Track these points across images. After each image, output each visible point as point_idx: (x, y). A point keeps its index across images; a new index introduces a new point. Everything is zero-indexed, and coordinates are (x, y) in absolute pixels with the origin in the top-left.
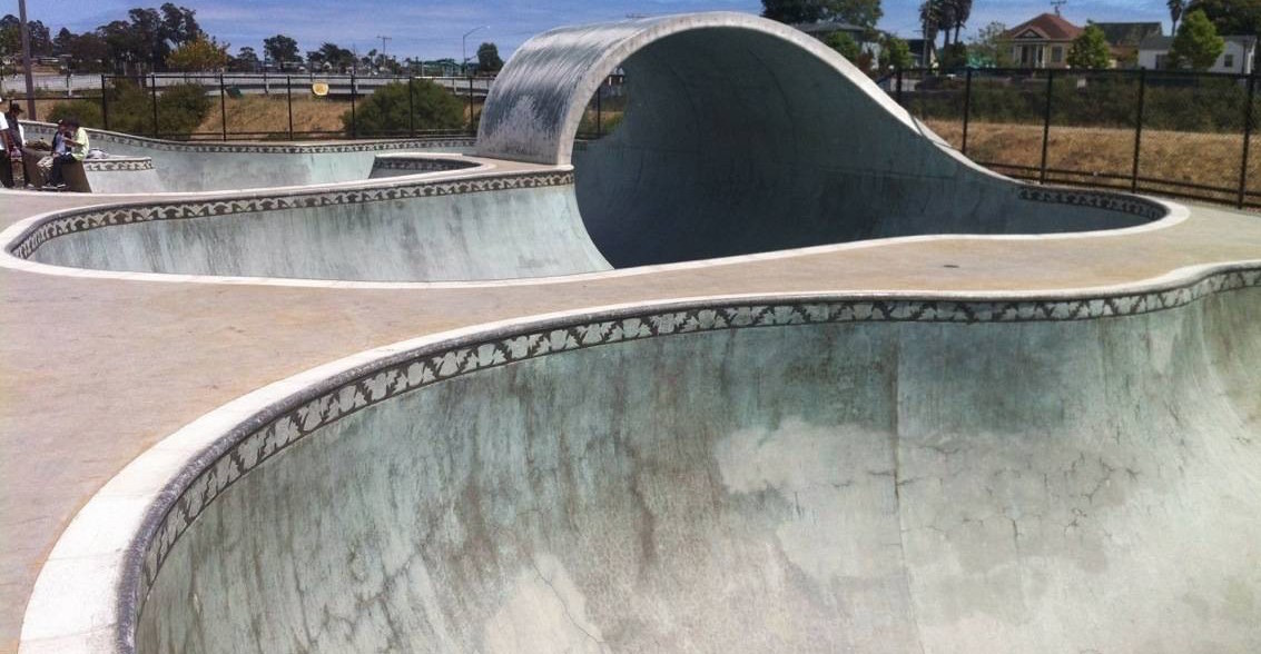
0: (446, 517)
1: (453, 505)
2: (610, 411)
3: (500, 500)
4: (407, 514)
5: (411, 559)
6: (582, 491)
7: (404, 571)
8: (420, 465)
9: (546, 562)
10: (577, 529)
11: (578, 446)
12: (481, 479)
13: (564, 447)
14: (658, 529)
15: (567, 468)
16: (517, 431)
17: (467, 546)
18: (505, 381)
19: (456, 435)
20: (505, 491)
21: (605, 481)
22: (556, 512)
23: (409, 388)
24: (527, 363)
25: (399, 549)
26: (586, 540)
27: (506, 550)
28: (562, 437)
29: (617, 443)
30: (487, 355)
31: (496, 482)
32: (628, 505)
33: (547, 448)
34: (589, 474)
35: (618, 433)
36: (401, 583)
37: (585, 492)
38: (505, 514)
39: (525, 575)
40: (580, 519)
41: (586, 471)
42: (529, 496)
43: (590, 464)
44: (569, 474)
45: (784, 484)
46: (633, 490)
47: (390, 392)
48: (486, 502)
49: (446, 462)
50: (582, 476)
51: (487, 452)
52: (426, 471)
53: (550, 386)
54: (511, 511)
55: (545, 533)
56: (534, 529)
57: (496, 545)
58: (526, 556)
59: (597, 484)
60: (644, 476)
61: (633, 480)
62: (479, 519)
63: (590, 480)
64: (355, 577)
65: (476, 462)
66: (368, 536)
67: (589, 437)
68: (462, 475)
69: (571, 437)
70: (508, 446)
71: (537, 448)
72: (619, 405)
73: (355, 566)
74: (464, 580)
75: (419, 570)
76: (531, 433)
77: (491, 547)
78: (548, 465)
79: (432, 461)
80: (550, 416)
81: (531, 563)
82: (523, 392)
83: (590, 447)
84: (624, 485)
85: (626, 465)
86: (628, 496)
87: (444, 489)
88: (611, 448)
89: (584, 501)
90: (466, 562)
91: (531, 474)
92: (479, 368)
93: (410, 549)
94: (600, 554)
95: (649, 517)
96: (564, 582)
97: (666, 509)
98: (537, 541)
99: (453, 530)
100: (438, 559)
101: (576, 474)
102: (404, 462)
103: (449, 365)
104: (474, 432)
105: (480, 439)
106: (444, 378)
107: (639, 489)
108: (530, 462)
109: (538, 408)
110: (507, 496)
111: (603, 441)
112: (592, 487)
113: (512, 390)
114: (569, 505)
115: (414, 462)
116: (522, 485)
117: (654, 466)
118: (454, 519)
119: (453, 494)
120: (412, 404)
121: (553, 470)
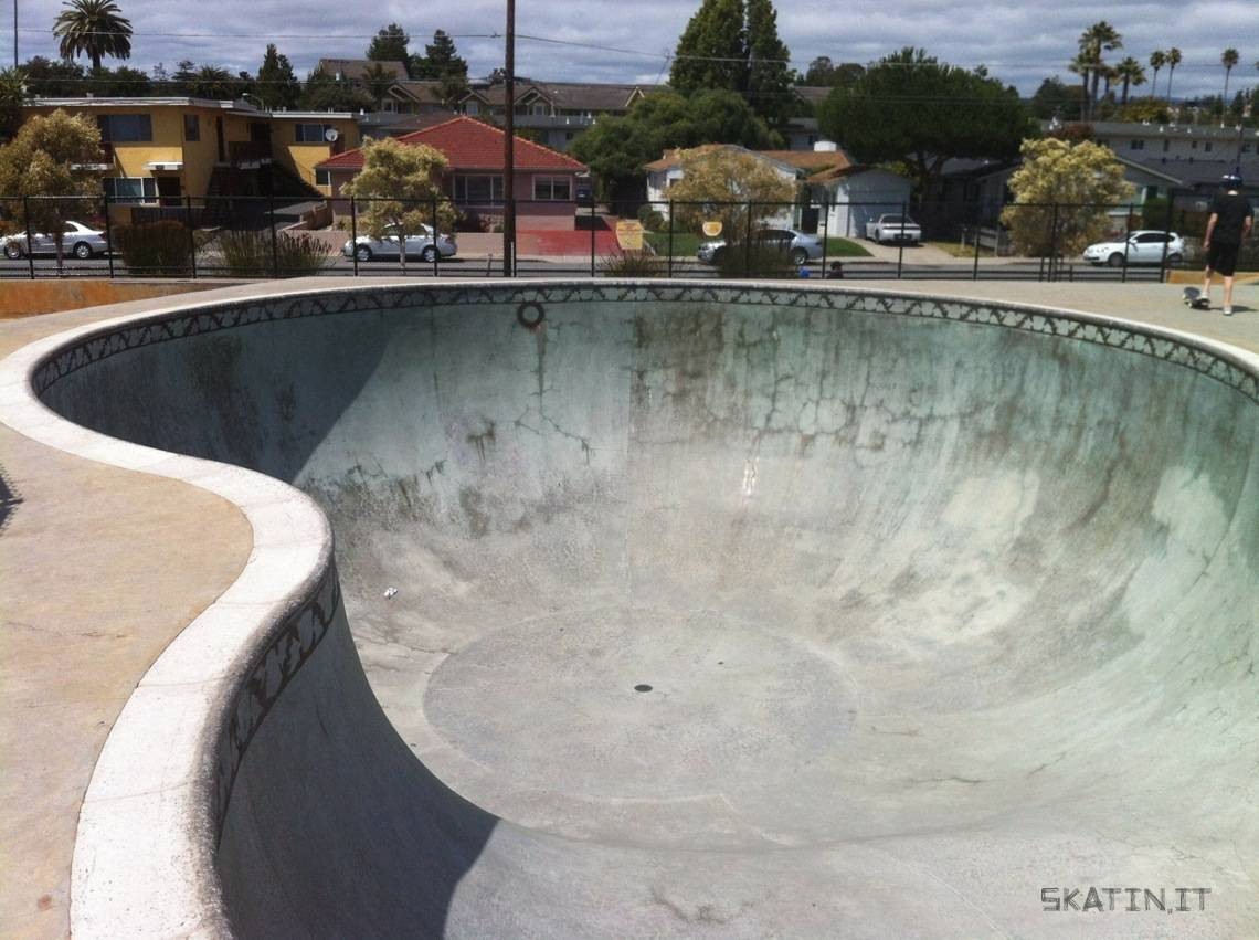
0: (987, 410)
1: (995, 406)
2: (1118, 404)
3: (1028, 423)
4: (962, 391)
5: (952, 416)
6: (1081, 451)
7: (944, 418)
8: (980, 371)
9: (1032, 477)
10: (1064, 472)
11: (1093, 419)
12: (1021, 402)
13: (1083, 415)
14: (1104, 508)
15: (1079, 430)
16: (1055, 386)
17: (992, 434)
18: (1050, 347)
19: (1010, 365)
20: (1034, 419)
21: (1098, 454)
22: (1058, 455)
23: (977, 321)
24: (1067, 341)
25: (946, 406)
26: (1063, 484)
27: (1014, 453)
28: (1084, 406)
29: (1117, 430)
30: (1039, 323)
31: (1030, 411)
32: (1101, 479)
33: (1072, 409)
34: (1091, 443)
35: (1119, 424)
36: (939, 423)
37: (1083, 453)
38: (1027, 433)
39: (1014, 474)
40: (1071, 468)
41: (1090, 440)
42: (1048, 433)
43: (1095, 436)
44: (1079, 435)
45: (1175, 529)
46: (1109, 471)
47: (963, 318)
48: (1017, 419)
49: (999, 379)
50: (1086, 441)
51: (1030, 387)
52: (984, 376)
53: (1082, 364)
54: (1031, 435)
55: (1044, 462)
56: (1040, 454)
57: (1010, 445)
58: (1024, 466)
59: (1092, 453)
60: (1121, 467)
61: (1114, 464)
62: (1008, 426)
63: (1089, 447)
64: (911, 401)
65: (1021, 391)
66: (930, 387)
67: (1100, 417)
68: (1008, 393)
69: (1090, 410)
70: (1046, 392)
71: (1065, 404)
72: (1125, 403)
73: (913, 395)
74: (978, 448)
75: (954, 426)
76: (1064, 391)
77: (1007, 446)
78: (1068, 421)
79: (988, 372)
80: (1079, 386)
81: (1023, 471)
82: (1064, 360)
83: (1099, 424)
84: (1107, 464)
85: (1114, 451)
86: (1104, 473)
87: (993, 393)
88: (1111, 434)
89: (1078, 459)
90: (985, 442)
91: (1055, 420)
92: (1032, 330)
93: (953, 410)
94: (1064, 497)
95: (1104, 498)
96: (1032, 497)
97: (1117, 498)
98: (1037, 461)
99: (988, 419)
100: (971, 427)
101: (1084, 437)
102: (969, 364)
103: (1010, 319)
104: (1023, 371)
105: (1027, 377)
106: (1005, 326)
107: (1113, 474)
108: (1058, 411)
109: (1072, 376)
110: (1033, 422)
111: (1108, 425)
112: (1088, 452)
113: (1054, 354)
114: (1069, 455)
115: (977, 367)
116: (1046, 423)
117: (1129, 463)
118: (992, 415)
119: (999, 399)
120: (979, 332)
121: (1070, 426)
